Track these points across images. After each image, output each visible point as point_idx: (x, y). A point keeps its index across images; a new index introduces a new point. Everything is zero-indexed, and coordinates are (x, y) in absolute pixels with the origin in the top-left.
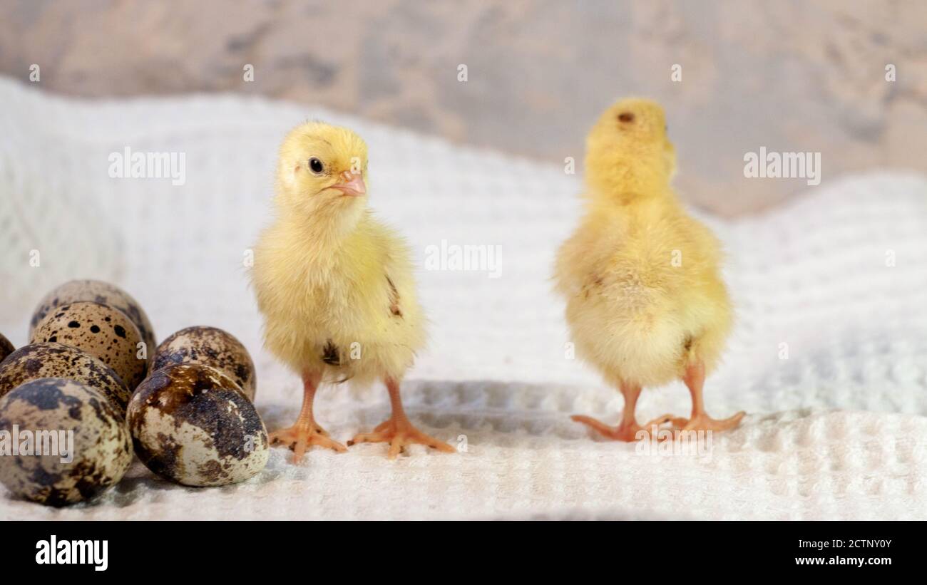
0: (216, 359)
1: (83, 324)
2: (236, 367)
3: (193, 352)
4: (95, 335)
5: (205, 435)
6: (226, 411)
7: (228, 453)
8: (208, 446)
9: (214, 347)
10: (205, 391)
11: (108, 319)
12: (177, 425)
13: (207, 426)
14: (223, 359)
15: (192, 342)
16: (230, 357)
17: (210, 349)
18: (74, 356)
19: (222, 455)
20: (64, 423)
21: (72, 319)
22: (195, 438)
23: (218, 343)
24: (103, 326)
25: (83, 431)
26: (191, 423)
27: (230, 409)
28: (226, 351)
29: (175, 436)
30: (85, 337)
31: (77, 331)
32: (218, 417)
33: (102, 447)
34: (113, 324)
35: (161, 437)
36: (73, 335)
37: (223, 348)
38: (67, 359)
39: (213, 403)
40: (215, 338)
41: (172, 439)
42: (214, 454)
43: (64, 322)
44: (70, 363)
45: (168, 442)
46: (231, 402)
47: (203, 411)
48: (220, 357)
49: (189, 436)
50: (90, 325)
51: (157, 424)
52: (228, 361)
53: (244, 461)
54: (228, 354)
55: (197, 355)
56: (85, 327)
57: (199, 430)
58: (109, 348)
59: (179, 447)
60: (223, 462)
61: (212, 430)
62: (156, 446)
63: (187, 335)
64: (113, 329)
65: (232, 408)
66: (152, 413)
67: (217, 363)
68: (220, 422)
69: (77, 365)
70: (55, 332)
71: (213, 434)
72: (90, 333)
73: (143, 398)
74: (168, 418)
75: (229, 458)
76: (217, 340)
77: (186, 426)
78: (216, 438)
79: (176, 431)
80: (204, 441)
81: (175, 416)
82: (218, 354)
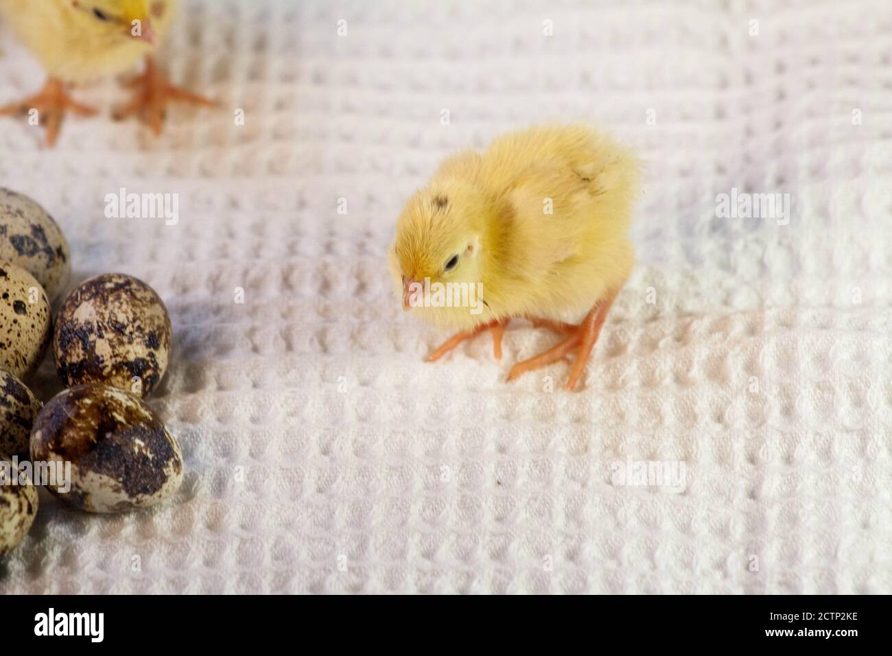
0: (123, 334)
3: (99, 327)
5: (113, 482)
6: (133, 453)
7: (139, 492)
8: (117, 490)
9: (122, 318)
11: (5, 296)
12: (82, 474)
13: (114, 473)
14: (131, 333)
15: (98, 313)
16: (139, 328)
17: (117, 322)
19: (132, 495)
22: (103, 485)
23: (126, 312)
26: (96, 471)
27: (136, 450)
28: (134, 321)
29: (80, 484)
32: (125, 461)
34: (11, 300)
37: (131, 317)
39: (118, 447)
40: (121, 304)
41: (79, 487)
42: (124, 496)
46: (138, 441)
47: (109, 458)
48: (127, 332)
49: (96, 485)
52: (137, 333)
53: (157, 494)
54: (138, 323)
55: (103, 331)
57: (105, 478)
58: (10, 331)
59: (86, 494)
60: (133, 501)
61: (119, 476)
63: (92, 301)
64: (11, 309)
65: (140, 448)
67: (125, 339)
68: (127, 467)
71: (121, 479)
73: (44, 439)
74: (72, 466)
75: (140, 496)
76: (124, 307)
77: (91, 475)
78: (124, 482)
79: (81, 479)
80: (111, 487)
81: (77, 465)
82: (124, 327)
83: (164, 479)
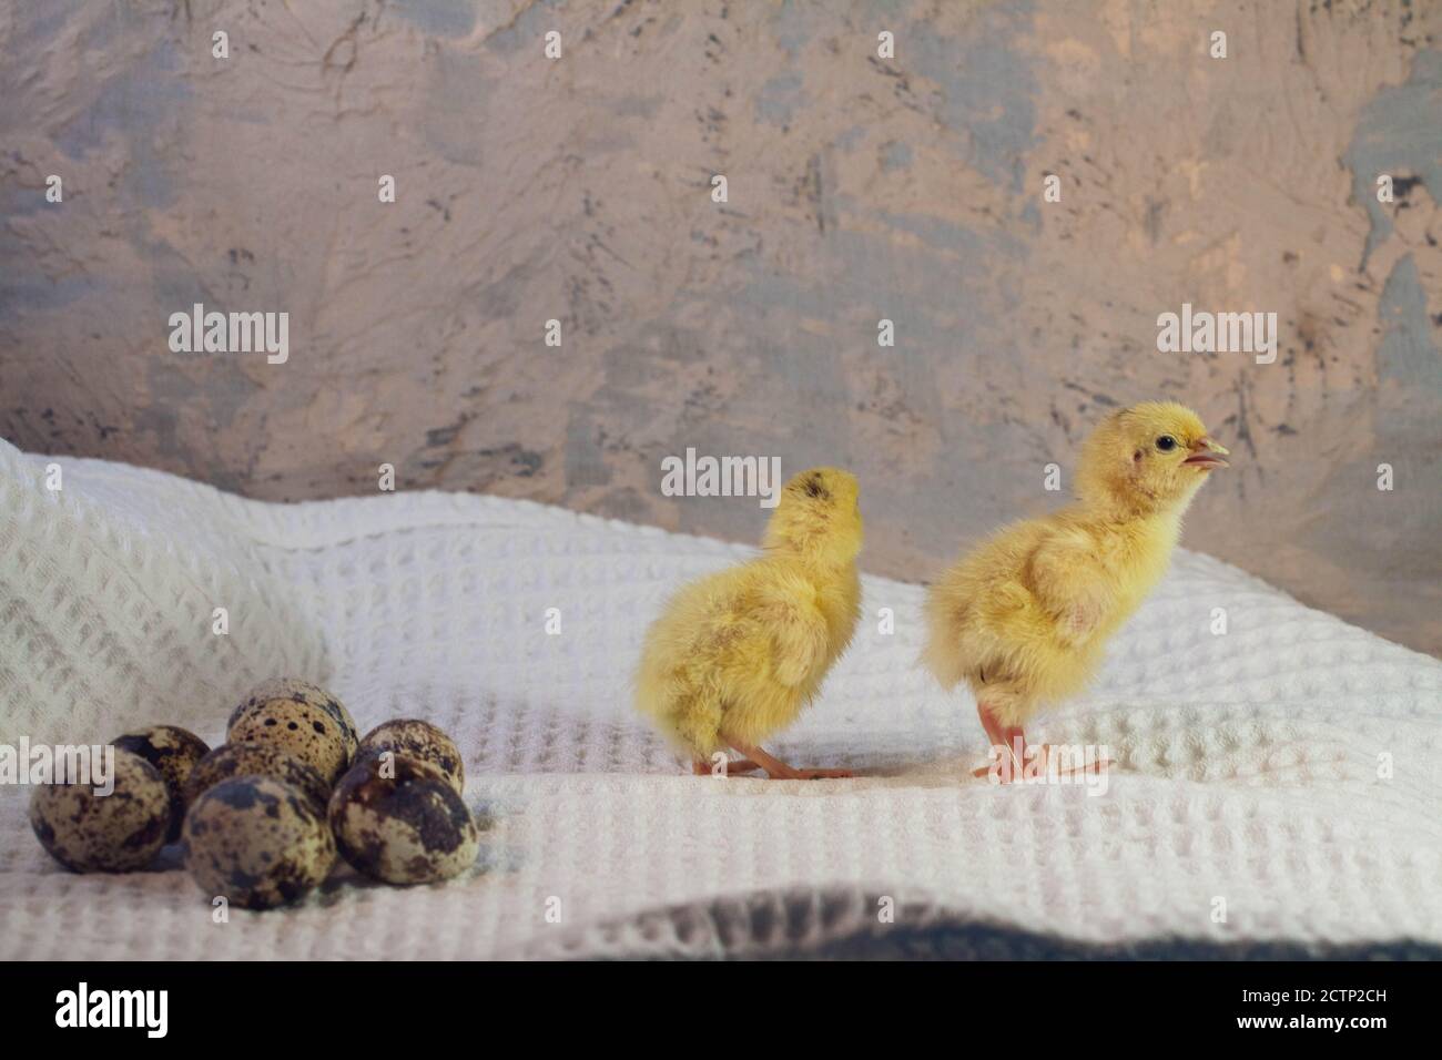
0: (420, 751)
1: (280, 721)
2: (442, 760)
3: (396, 746)
4: (292, 732)
5: (410, 830)
6: (431, 803)
7: (435, 847)
8: (414, 841)
9: (418, 739)
10: (408, 784)
11: (306, 715)
12: (380, 820)
13: (411, 820)
14: (427, 752)
15: (395, 735)
16: (434, 750)
17: (413, 741)
18: (270, 754)
19: (429, 850)
20: (263, 823)
21: (268, 717)
22: (400, 833)
23: (423, 736)
24: (301, 722)
25: (282, 830)
26: (394, 817)
27: (435, 802)
28: (430, 743)
29: (378, 832)
30: (282, 735)
31: (274, 729)
32: (423, 809)
33: (302, 846)
34: (311, 720)
35: (364, 834)
36: (270, 733)
37: (427, 740)
38: (263, 757)
39: (417, 796)
40: (418, 729)
41: (375, 835)
42: (420, 849)
43: (260, 720)
44: (267, 762)
45: (372, 839)
46: (436, 795)
47: (407, 805)
48: (424, 750)
49: (393, 832)
50: (287, 722)
51: (359, 819)
52: (433, 753)
53: (453, 855)
54: (433, 746)
55: (400, 748)
56: (283, 724)
57: (403, 825)
58: (308, 746)
60: (430, 857)
61: (417, 824)
62: (359, 843)
63: (389, 728)
64: (311, 726)
65: (438, 801)
66: (354, 810)
67: (421, 756)
68: (425, 815)
69: (274, 763)
70: (251, 731)
71: (419, 828)
72: (288, 731)
73: (344, 794)
74: (371, 813)
75: (436, 852)
76: (421, 732)
77: (389, 821)
78: (421, 832)
79: (379, 826)
80: (409, 835)
81: (377, 810)
82: (422, 746)
83: (460, 840)
